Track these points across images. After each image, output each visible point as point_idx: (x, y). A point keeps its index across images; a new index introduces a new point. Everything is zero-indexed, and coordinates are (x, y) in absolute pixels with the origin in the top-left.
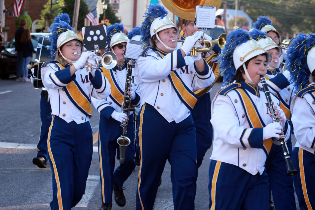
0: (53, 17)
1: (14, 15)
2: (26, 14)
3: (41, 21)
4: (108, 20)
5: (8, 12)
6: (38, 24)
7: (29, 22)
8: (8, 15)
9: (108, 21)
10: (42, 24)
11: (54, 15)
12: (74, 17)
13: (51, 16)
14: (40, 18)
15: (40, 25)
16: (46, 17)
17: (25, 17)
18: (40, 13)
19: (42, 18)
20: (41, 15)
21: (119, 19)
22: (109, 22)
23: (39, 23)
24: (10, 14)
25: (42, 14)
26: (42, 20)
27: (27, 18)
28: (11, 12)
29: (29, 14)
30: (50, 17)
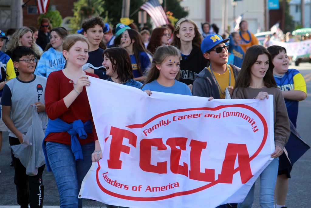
0: (93, 12)
1: (37, 11)
2: (53, 8)
3: (74, 18)
4: (171, 12)
5: (28, 8)
6: (70, 23)
7: (58, 20)
8: (28, 11)
9: (171, 14)
10: (76, 22)
11: (93, 9)
12: (123, 10)
13: (90, 10)
14: (72, 15)
15: (73, 24)
16: (82, 12)
17: (53, 13)
18: (73, 7)
19: (76, 14)
20: (73, 10)
21: (185, 10)
22: (173, 16)
23: (72, 21)
24: (31, 10)
25: (75, 8)
26: (76, 16)
27: (55, 15)
28: (32, 7)
29: (58, 9)
30: (88, 12)
